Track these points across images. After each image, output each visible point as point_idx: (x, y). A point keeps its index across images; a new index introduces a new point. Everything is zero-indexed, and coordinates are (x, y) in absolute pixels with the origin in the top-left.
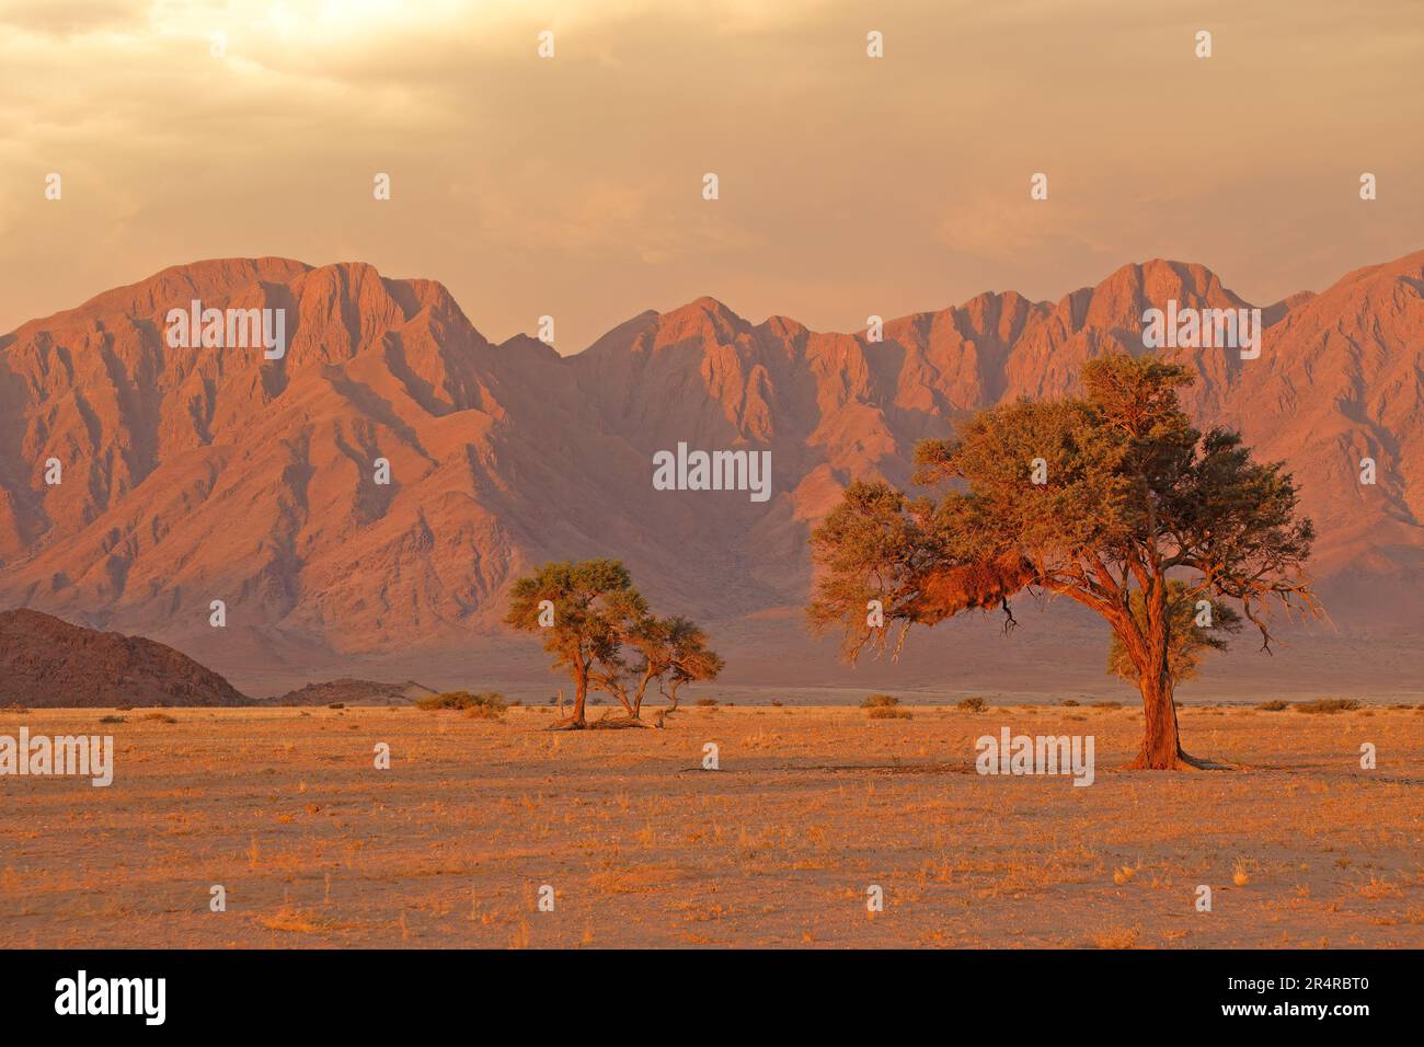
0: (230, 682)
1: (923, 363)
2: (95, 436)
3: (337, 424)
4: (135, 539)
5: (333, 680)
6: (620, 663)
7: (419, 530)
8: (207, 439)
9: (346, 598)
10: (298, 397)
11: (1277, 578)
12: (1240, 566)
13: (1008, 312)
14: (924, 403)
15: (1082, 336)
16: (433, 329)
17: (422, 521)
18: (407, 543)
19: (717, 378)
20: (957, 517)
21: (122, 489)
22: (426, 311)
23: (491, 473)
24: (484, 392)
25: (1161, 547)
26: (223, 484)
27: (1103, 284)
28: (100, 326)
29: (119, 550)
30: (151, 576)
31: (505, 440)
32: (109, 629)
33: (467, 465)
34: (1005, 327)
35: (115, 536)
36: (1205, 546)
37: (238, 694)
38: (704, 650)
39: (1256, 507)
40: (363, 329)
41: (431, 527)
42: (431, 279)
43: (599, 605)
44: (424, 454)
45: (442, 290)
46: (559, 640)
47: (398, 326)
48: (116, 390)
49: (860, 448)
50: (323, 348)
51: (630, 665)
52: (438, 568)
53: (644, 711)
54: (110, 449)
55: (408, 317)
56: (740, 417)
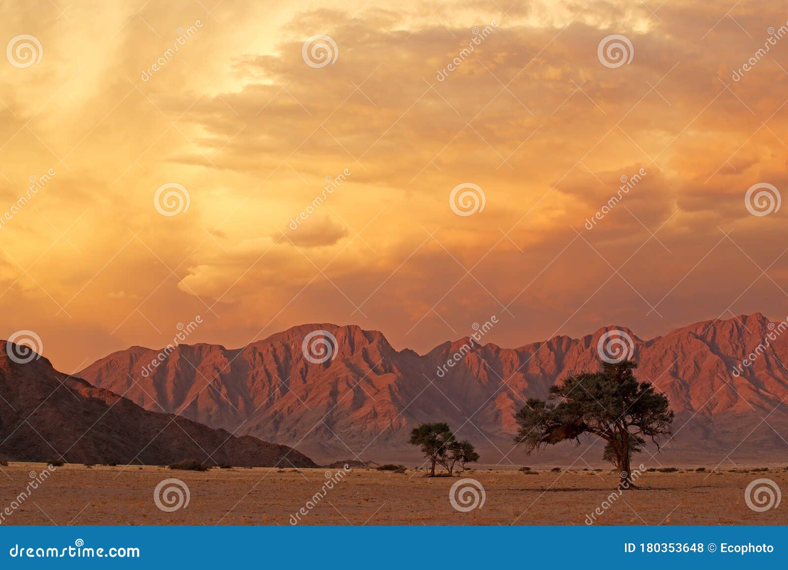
0: (312, 460)
1: (537, 359)
2: (270, 381)
3: (347, 377)
4: (282, 414)
5: (345, 460)
6: (446, 456)
7: (373, 412)
8: (305, 382)
9: (349, 434)
10: (335, 368)
11: (662, 429)
12: (651, 425)
13: (565, 342)
14: (537, 371)
15: (588, 350)
16: (378, 346)
17: (374, 409)
18: (369, 416)
19: (470, 363)
20: (563, 410)
21: (278, 398)
22: (376, 341)
23: (396, 394)
24: (394, 367)
25: (626, 419)
26: (310, 396)
27: (595, 334)
28: (272, 345)
29: (277, 417)
30: (287, 426)
31: (401, 383)
32: (274, 442)
33: (389, 391)
34: (563, 347)
35: (276, 412)
36: (640, 419)
37: (315, 464)
38: (473, 452)
39: (656, 407)
40: (355, 347)
41: (377, 411)
42: (377, 330)
43: (439, 437)
44: (374, 387)
45: (381, 334)
46: (426, 448)
47: (367, 346)
48: (277, 366)
49: (517, 387)
50: (342, 352)
51: (449, 457)
52: (379, 424)
53: (454, 471)
54: (275, 385)
55: (370, 343)
56: (478, 376)
